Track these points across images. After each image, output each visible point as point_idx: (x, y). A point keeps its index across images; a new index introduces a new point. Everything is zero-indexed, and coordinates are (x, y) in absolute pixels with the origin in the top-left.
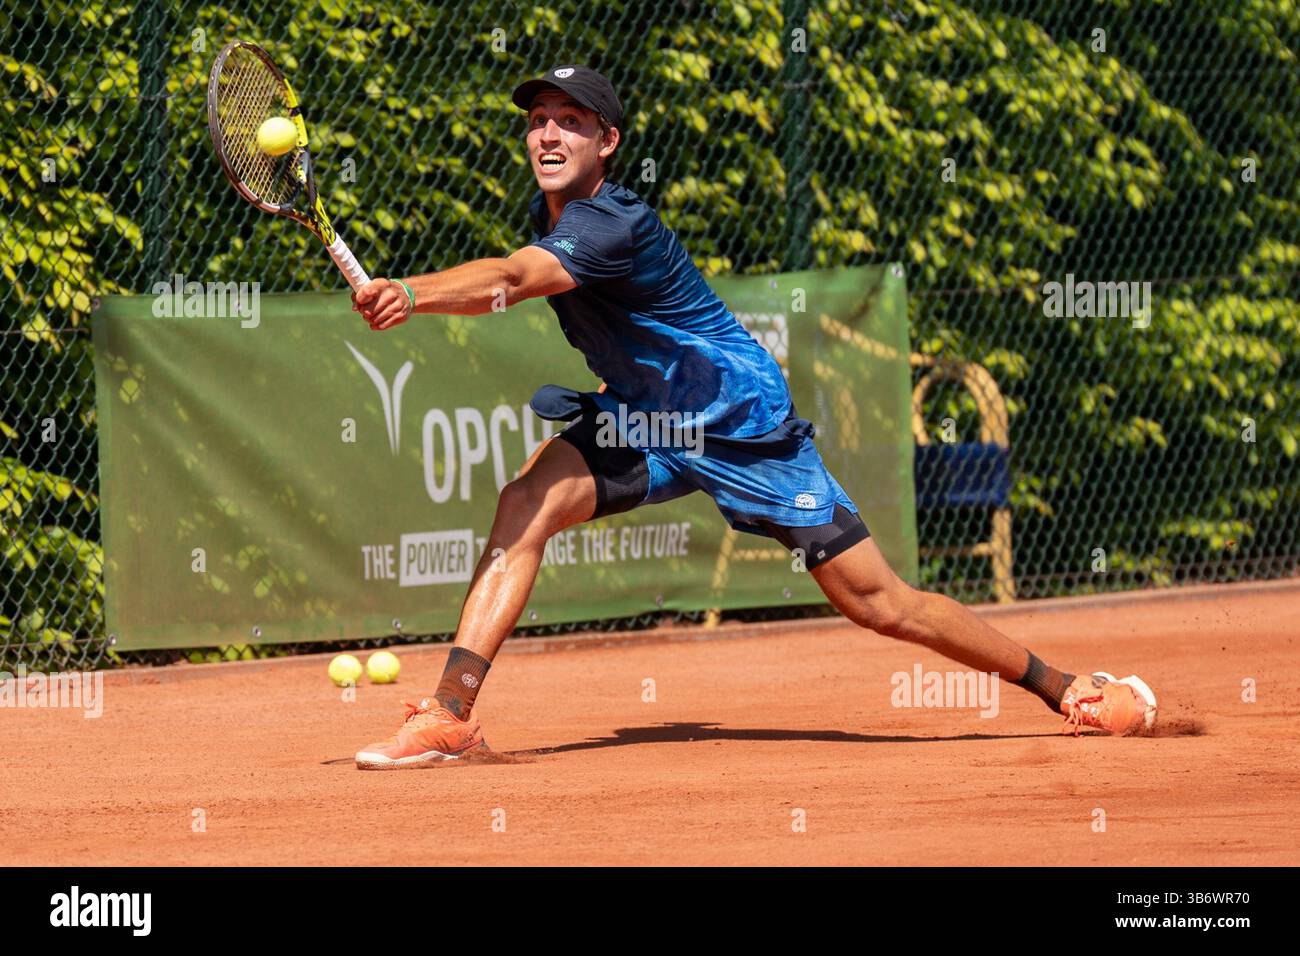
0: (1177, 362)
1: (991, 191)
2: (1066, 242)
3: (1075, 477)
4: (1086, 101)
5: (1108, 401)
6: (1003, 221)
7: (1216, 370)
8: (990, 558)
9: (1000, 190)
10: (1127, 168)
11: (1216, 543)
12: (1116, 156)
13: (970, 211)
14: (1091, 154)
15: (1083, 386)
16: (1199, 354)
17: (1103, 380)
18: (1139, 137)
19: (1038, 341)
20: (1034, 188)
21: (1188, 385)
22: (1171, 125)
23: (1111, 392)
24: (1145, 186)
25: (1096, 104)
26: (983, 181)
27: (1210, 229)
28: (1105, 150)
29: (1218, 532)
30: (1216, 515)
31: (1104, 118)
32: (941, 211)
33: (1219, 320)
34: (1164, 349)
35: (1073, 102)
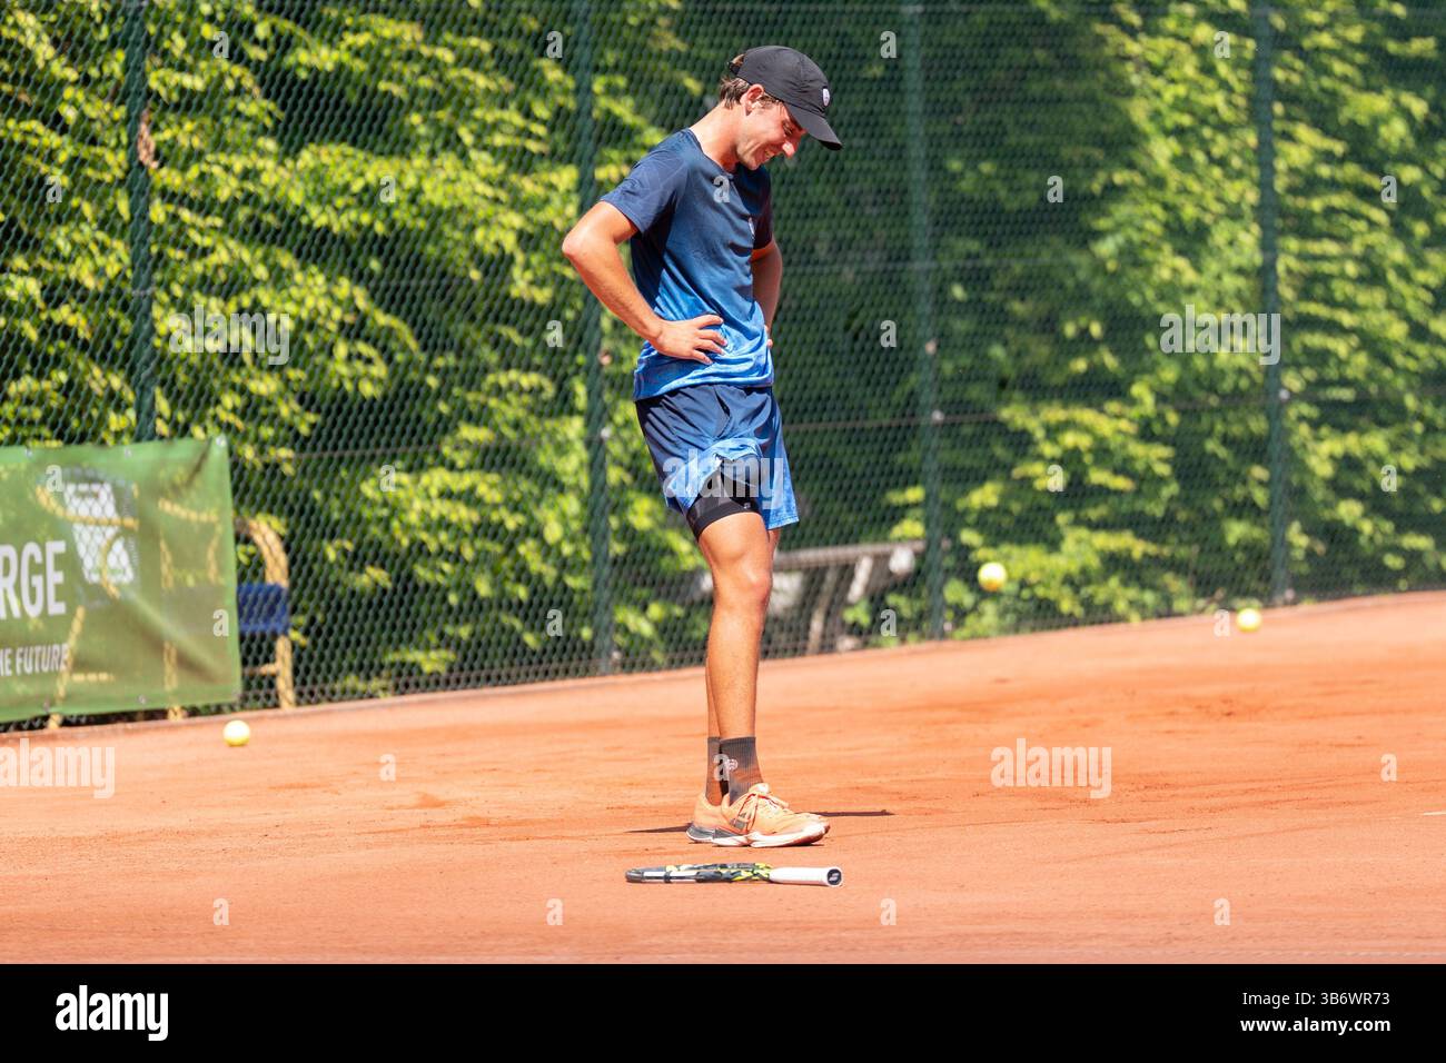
0: (395, 524)
1: (253, 386)
2: (313, 426)
3: (319, 617)
4: (329, 312)
5: (345, 552)
6: (263, 410)
7: (427, 528)
8: (274, 676)
9: (265, 386)
10: (359, 365)
11: (427, 668)
12: (350, 358)
13: (239, 401)
14: (331, 354)
15: (325, 542)
16: (413, 518)
17: (341, 537)
18: (367, 340)
19: (291, 511)
20: (287, 381)
21: (405, 542)
22: (390, 330)
23: (349, 546)
24: (374, 381)
25: (337, 313)
26: (250, 377)
27: (419, 419)
28: (341, 350)
29: (429, 659)
30: (427, 648)
31: (342, 325)
32: (218, 402)
33: (426, 490)
34: (385, 512)
35: (319, 314)
